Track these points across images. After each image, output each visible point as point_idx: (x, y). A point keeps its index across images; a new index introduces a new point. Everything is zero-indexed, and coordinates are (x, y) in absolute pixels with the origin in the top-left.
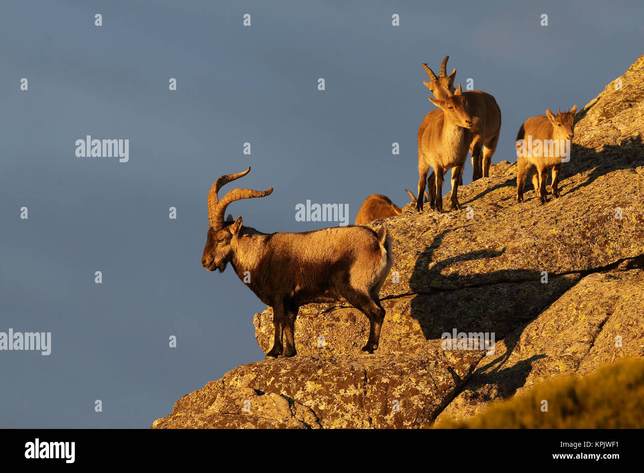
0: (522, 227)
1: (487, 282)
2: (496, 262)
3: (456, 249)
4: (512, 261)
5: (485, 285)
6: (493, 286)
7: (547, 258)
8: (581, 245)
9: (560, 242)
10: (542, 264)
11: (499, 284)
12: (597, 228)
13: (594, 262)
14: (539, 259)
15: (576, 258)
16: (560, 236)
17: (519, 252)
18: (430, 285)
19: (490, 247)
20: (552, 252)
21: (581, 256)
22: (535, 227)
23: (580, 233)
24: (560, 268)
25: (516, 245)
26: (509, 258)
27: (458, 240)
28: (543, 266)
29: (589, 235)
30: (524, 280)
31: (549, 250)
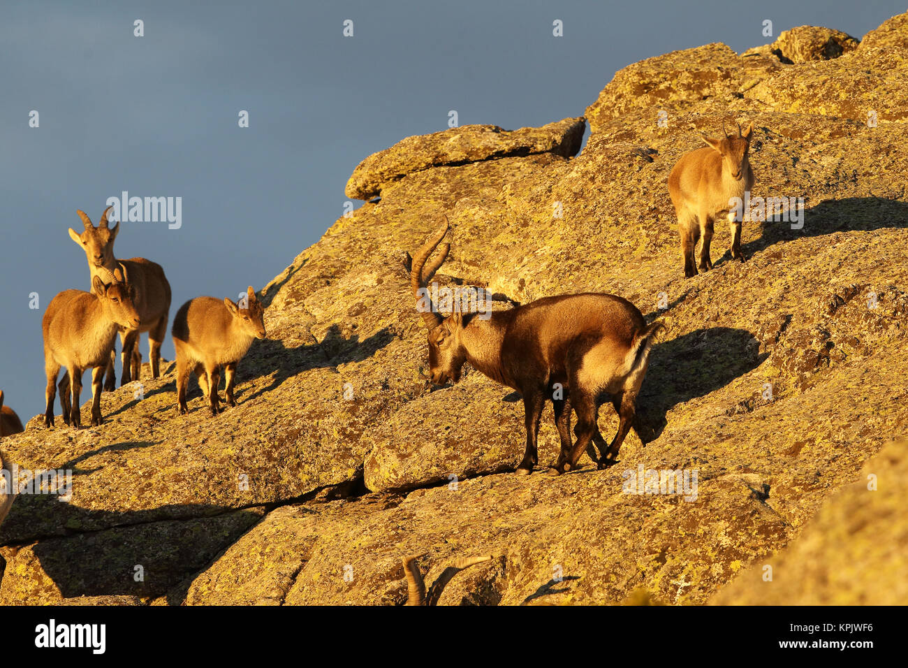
0: (188, 446)
1: (142, 520)
2: (153, 494)
3: (99, 477)
4: (175, 492)
5: (139, 523)
6: (150, 525)
7: (220, 487)
8: (266, 469)
9: (237, 466)
10: (214, 495)
11: (157, 523)
12: (287, 446)
13: (283, 491)
14: (210, 488)
15: (259, 487)
16: (238, 458)
17: (184, 479)
18: (65, 525)
19: (145, 473)
20: (228, 479)
21: (266, 483)
22: (204, 447)
23: (264, 452)
24: (238, 500)
25: (180, 470)
26: (171, 488)
27: (102, 464)
28: (215, 498)
29: (276, 455)
30: (191, 517)
31: (224, 476)
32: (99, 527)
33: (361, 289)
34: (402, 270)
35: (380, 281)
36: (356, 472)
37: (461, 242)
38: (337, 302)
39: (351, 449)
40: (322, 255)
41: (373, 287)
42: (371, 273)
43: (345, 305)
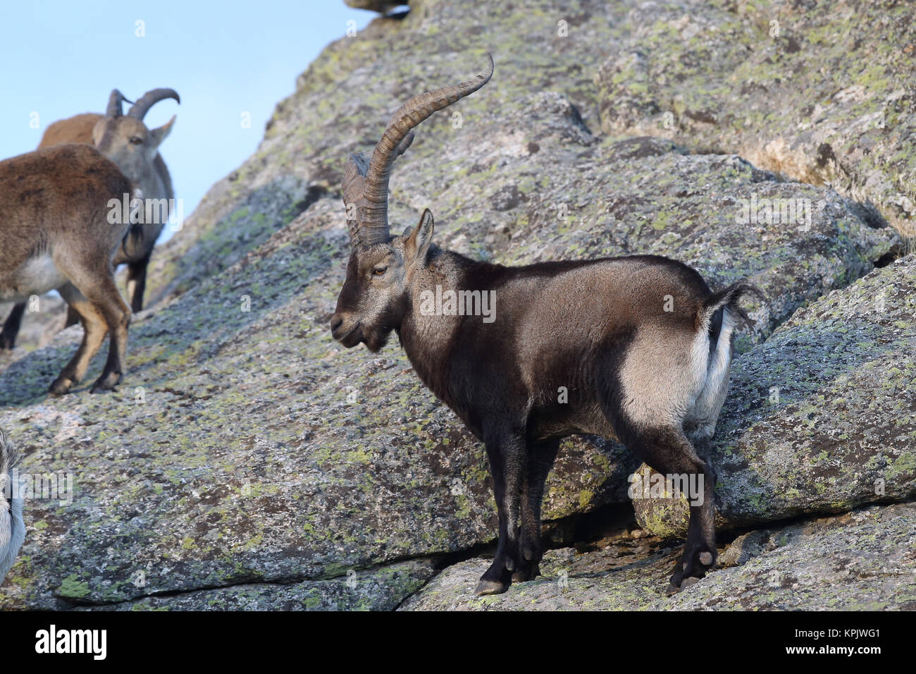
32: (126, 596)
33: (500, 162)
34: (570, 128)
35: (533, 148)
36: (595, 496)
37: (668, 80)
38: (455, 185)
39: (582, 453)
40: (355, 105)
41: (521, 157)
42: (512, 132)
43: (477, 189)
